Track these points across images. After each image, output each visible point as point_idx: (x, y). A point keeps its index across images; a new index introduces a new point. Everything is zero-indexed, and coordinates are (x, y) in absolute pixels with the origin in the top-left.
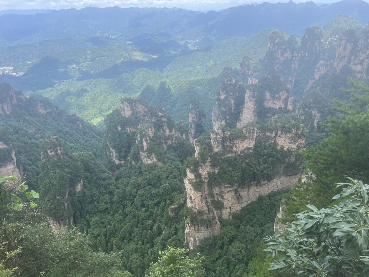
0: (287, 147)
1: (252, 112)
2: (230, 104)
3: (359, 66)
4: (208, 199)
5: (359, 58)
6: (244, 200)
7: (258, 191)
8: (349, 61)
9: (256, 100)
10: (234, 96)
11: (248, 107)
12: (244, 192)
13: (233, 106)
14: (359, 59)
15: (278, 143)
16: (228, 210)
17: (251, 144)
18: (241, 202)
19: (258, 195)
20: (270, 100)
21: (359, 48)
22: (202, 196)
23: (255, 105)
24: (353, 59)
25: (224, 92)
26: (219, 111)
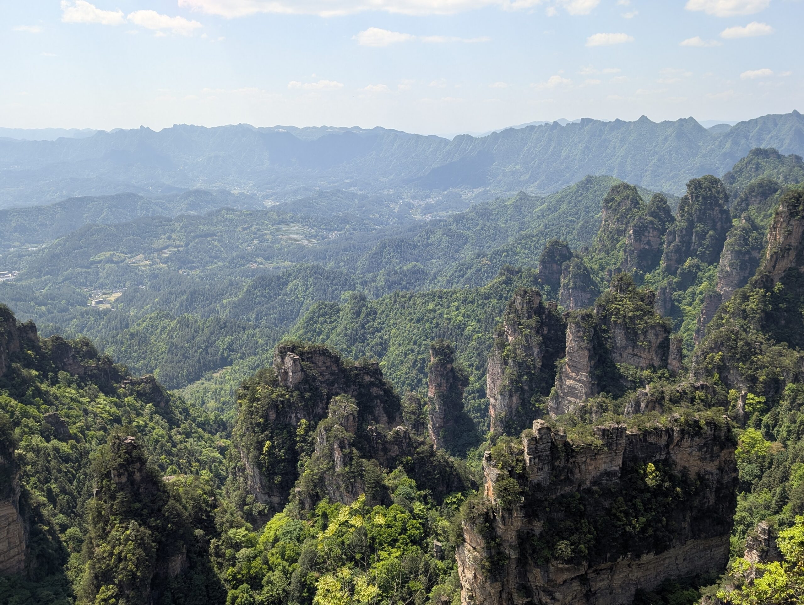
0: (696, 469)
2: (531, 354)
4: (515, 601)
7: (633, 578)
9: (594, 348)
10: (540, 337)
12: (600, 581)
15: (673, 461)
17: (614, 462)
19: (633, 589)
20: (626, 348)
22: (501, 592)
23: (590, 358)
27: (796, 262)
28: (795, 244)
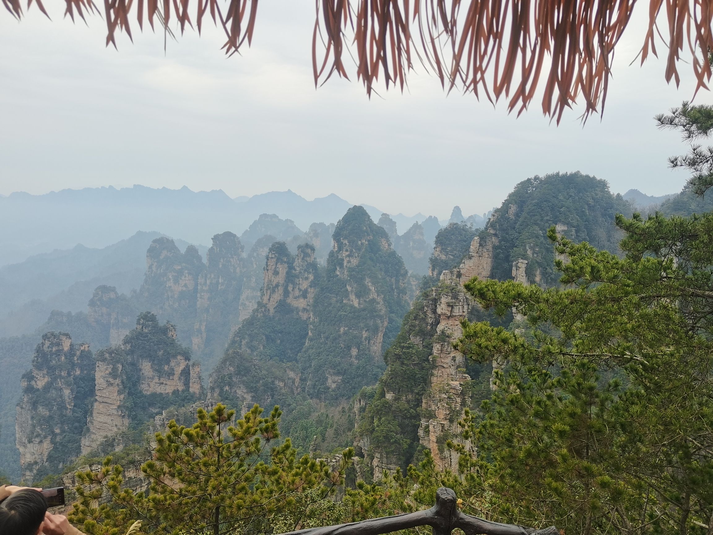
1: (115, 409)
2: (61, 396)
3: (302, 300)
5: (300, 287)
8: (286, 293)
9: (123, 382)
10: (71, 378)
11: (105, 400)
13: (68, 400)
14: (300, 290)
20: (153, 378)
21: (298, 272)
23: (120, 393)
24: (292, 288)
25: (45, 372)
26: (32, 418)
27: (284, 295)
28: (282, 282)
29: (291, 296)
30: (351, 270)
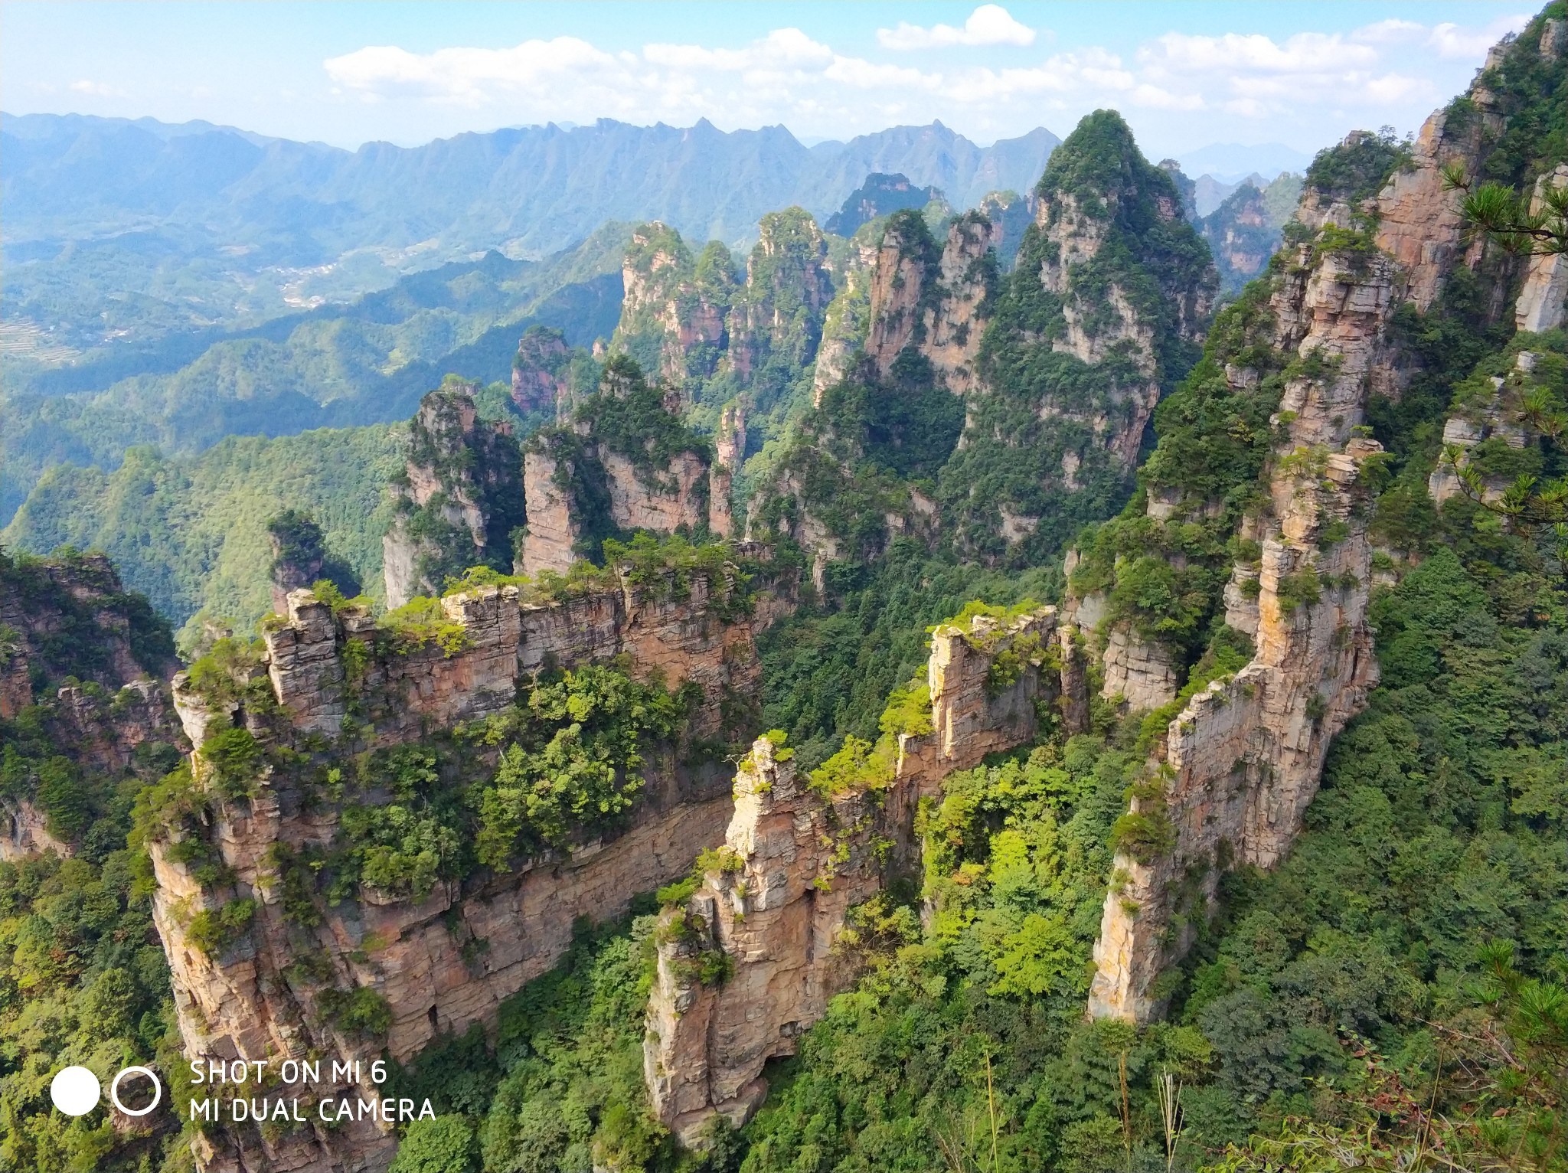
0: (679, 670)
1: (565, 551)
2: (463, 522)
3: (954, 350)
4: (298, 996)
5: (952, 319)
6: (500, 958)
7: (566, 898)
8: (919, 332)
10: (480, 488)
11: (545, 533)
12: (494, 917)
13: (476, 530)
14: (951, 325)
15: (631, 657)
16: (420, 1029)
17: (498, 670)
18: (484, 973)
19: (568, 920)
21: (948, 281)
22: (256, 980)
23: (573, 520)
24: (932, 322)
25: (431, 472)
26: (413, 560)
27: (915, 338)
28: (910, 306)
29: (929, 338)
30: (1077, 271)
